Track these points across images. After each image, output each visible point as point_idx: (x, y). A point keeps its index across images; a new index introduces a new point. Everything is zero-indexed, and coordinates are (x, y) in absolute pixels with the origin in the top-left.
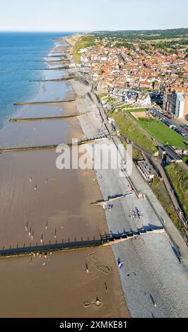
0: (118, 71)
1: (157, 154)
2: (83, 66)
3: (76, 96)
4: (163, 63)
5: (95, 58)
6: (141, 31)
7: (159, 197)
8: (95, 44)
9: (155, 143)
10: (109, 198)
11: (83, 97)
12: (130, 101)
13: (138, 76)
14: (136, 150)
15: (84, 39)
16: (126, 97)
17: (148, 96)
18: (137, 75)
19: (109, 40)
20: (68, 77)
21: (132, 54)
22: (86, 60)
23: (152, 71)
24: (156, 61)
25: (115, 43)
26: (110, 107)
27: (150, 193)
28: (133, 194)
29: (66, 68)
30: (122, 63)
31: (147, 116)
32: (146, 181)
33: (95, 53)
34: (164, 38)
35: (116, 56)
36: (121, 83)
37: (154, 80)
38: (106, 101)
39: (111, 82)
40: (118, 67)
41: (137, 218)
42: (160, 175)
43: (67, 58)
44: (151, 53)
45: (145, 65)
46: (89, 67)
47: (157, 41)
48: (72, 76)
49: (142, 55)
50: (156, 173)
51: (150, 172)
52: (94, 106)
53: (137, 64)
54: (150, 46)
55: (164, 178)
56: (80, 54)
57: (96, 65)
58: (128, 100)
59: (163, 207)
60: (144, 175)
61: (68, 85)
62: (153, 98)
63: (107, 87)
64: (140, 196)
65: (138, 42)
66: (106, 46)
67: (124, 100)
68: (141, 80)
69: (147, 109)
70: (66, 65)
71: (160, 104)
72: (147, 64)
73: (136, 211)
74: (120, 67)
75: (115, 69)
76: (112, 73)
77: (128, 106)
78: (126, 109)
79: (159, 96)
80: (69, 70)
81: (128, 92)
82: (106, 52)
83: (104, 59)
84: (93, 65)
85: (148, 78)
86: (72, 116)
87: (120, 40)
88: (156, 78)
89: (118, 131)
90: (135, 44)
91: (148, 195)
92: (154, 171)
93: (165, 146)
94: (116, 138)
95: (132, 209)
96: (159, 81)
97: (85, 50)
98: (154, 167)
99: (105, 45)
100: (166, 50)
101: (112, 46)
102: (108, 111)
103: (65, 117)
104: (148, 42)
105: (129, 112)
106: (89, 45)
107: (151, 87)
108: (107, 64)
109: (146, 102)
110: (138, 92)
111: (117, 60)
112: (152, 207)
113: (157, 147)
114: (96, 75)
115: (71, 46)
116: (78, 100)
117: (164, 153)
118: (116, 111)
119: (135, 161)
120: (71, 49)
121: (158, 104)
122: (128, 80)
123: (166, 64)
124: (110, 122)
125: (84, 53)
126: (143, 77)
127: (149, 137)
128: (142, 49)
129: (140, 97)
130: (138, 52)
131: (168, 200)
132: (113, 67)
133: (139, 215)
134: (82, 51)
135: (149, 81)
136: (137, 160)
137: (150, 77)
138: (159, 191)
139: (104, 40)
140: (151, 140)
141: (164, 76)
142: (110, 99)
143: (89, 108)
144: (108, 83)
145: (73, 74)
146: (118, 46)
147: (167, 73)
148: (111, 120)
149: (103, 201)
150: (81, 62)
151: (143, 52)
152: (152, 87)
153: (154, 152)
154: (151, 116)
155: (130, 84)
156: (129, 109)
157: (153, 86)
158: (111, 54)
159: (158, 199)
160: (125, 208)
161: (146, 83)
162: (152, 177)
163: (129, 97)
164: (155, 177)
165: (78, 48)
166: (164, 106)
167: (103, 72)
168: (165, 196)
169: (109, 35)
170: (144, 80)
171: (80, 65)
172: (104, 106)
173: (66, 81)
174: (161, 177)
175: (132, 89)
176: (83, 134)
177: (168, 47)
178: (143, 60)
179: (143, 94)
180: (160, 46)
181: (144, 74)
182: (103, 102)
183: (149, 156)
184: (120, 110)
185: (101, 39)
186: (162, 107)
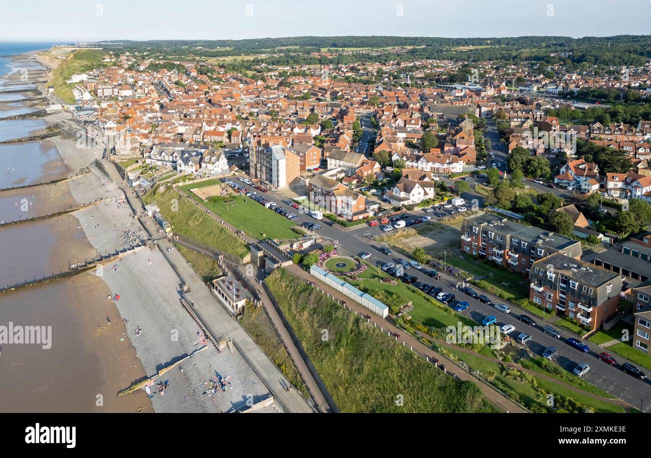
0: (159, 114)
1: (247, 258)
2: (79, 109)
3: (68, 169)
4: (243, 97)
5: (108, 92)
6: (196, 42)
7: (259, 339)
8: (104, 66)
9: (243, 239)
10: (159, 368)
11: (85, 171)
12: (188, 169)
13: (200, 121)
14: (208, 260)
15: (78, 56)
16: (180, 162)
17: (223, 156)
18: (198, 120)
19: (135, 57)
20: (45, 132)
21: (183, 82)
22: (87, 96)
23: (226, 112)
24: (230, 93)
25: (148, 62)
26: (147, 185)
27: (241, 335)
28: (210, 347)
29: (40, 114)
30: (165, 100)
31: (224, 192)
32: (232, 315)
33: (105, 83)
34: (240, 55)
35: (152, 87)
36: (167, 135)
37: (229, 126)
38: (138, 173)
39: (146, 136)
40: (157, 107)
41: (220, 393)
42: (256, 297)
43: (40, 93)
44: (220, 79)
45: (210, 101)
46: (95, 110)
47: (229, 59)
48: (55, 130)
49: (204, 83)
50: (249, 295)
51: (238, 296)
52: (112, 187)
53: (195, 100)
54: (217, 69)
55: (265, 301)
56: (72, 86)
57: (110, 106)
58: (183, 167)
59: (267, 354)
60: (226, 304)
61: (45, 149)
62: (231, 158)
63: (137, 145)
64: (222, 346)
65: (194, 60)
66: (130, 69)
67: (175, 168)
68: (207, 128)
69: (222, 180)
70: (40, 108)
71: (245, 168)
72: (215, 99)
73: (217, 380)
74: (162, 107)
75: (152, 111)
76: (146, 119)
77: (184, 178)
78: (180, 184)
79: (241, 154)
80: (47, 118)
81: (183, 152)
82: (131, 81)
83: (128, 93)
84: (104, 105)
85: (219, 124)
86: (60, 214)
87: (157, 58)
88: (233, 122)
89: (168, 230)
90: (188, 65)
91: (237, 341)
92: (246, 291)
93: (260, 242)
94: (164, 244)
95: (208, 377)
96: (239, 128)
97: (84, 77)
98: (246, 284)
99: (126, 66)
100: (246, 75)
101: (142, 68)
102: (145, 192)
103: (43, 218)
104: (213, 61)
105: (187, 189)
106: (90, 68)
107: (225, 140)
108: (135, 102)
109: (220, 166)
110: (203, 151)
111: (155, 95)
112: (247, 361)
113: (248, 246)
114: (110, 124)
115: (50, 70)
116: (72, 178)
117: (260, 254)
118: (162, 189)
119: (208, 280)
120: (50, 76)
121: (242, 168)
122: (181, 130)
123: (247, 99)
124: (150, 214)
125: (82, 82)
126: (209, 123)
127: (230, 231)
128: (201, 72)
129: (207, 158)
130: (195, 79)
131: (274, 340)
132: (148, 106)
133: (223, 385)
134: (76, 79)
135: (221, 129)
136: (212, 278)
137: (222, 123)
138: (257, 326)
139: (123, 58)
140: (235, 235)
141: (247, 118)
142: (146, 169)
143: (101, 191)
144: (139, 139)
145: (57, 126)
146: (154, 67)
147: (251, 114)
148: (152, 209)
149: (146, 378)
150: (73, 101)
151: (204, 78)
152: (227, 140)
153: (242, 257)
154: (230, 190)
155: (185, 137)
156: (188, 182)
157: (229, 137)
158: (140, 83)
159: (257, 342)
160: (194, 379)
161: (215, 133)
162: (241, 303)
163: (186, 161)
164: (248, 303)
165: (65, 72)
166: (252, 171)
167: (126, 118)
168: (269, 333)
169: (133, 47)
170: (212, 128)
171: (72, 108)
172: (135, 184)
173: (41, 142)
174: (259, 300)
175: (190, 145)
176: (91, 246)
177: (248, 68)
178: (206, 93)
179: (212, 154)
180: (233, 67)
181: (209, 117)
182: (132, 176)
183: (234, 264)
184: (168, 188)
185: (117, 56)
186: (248, 174)
